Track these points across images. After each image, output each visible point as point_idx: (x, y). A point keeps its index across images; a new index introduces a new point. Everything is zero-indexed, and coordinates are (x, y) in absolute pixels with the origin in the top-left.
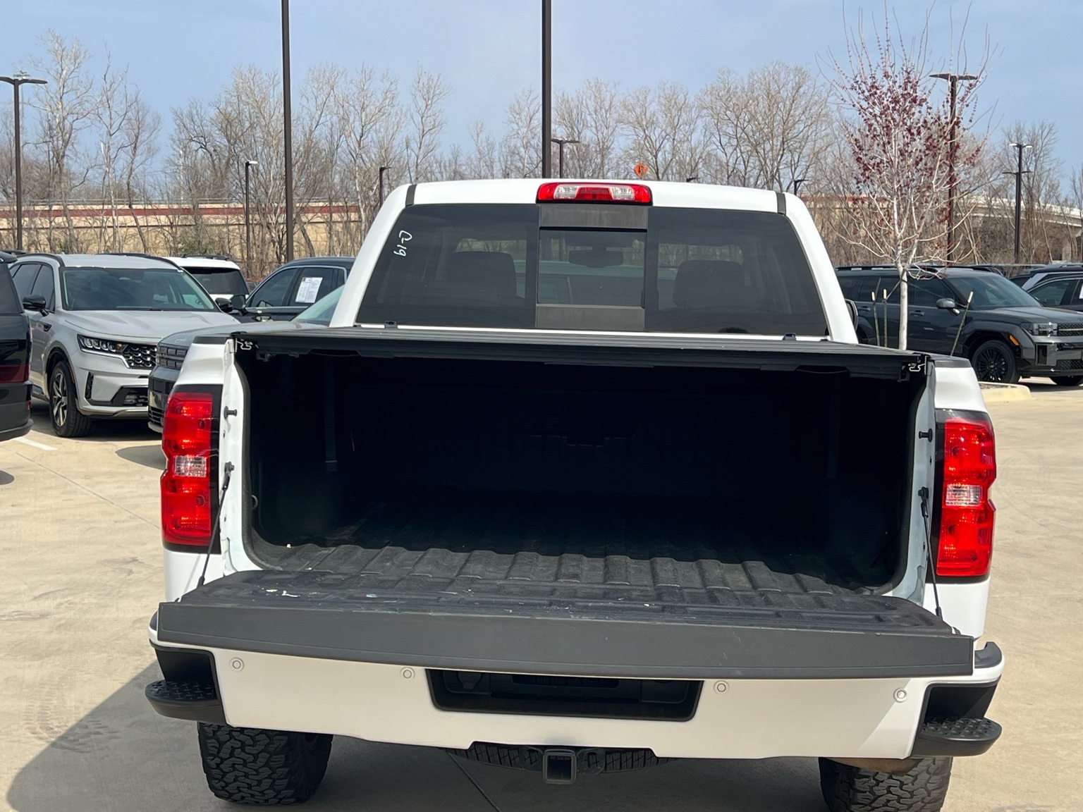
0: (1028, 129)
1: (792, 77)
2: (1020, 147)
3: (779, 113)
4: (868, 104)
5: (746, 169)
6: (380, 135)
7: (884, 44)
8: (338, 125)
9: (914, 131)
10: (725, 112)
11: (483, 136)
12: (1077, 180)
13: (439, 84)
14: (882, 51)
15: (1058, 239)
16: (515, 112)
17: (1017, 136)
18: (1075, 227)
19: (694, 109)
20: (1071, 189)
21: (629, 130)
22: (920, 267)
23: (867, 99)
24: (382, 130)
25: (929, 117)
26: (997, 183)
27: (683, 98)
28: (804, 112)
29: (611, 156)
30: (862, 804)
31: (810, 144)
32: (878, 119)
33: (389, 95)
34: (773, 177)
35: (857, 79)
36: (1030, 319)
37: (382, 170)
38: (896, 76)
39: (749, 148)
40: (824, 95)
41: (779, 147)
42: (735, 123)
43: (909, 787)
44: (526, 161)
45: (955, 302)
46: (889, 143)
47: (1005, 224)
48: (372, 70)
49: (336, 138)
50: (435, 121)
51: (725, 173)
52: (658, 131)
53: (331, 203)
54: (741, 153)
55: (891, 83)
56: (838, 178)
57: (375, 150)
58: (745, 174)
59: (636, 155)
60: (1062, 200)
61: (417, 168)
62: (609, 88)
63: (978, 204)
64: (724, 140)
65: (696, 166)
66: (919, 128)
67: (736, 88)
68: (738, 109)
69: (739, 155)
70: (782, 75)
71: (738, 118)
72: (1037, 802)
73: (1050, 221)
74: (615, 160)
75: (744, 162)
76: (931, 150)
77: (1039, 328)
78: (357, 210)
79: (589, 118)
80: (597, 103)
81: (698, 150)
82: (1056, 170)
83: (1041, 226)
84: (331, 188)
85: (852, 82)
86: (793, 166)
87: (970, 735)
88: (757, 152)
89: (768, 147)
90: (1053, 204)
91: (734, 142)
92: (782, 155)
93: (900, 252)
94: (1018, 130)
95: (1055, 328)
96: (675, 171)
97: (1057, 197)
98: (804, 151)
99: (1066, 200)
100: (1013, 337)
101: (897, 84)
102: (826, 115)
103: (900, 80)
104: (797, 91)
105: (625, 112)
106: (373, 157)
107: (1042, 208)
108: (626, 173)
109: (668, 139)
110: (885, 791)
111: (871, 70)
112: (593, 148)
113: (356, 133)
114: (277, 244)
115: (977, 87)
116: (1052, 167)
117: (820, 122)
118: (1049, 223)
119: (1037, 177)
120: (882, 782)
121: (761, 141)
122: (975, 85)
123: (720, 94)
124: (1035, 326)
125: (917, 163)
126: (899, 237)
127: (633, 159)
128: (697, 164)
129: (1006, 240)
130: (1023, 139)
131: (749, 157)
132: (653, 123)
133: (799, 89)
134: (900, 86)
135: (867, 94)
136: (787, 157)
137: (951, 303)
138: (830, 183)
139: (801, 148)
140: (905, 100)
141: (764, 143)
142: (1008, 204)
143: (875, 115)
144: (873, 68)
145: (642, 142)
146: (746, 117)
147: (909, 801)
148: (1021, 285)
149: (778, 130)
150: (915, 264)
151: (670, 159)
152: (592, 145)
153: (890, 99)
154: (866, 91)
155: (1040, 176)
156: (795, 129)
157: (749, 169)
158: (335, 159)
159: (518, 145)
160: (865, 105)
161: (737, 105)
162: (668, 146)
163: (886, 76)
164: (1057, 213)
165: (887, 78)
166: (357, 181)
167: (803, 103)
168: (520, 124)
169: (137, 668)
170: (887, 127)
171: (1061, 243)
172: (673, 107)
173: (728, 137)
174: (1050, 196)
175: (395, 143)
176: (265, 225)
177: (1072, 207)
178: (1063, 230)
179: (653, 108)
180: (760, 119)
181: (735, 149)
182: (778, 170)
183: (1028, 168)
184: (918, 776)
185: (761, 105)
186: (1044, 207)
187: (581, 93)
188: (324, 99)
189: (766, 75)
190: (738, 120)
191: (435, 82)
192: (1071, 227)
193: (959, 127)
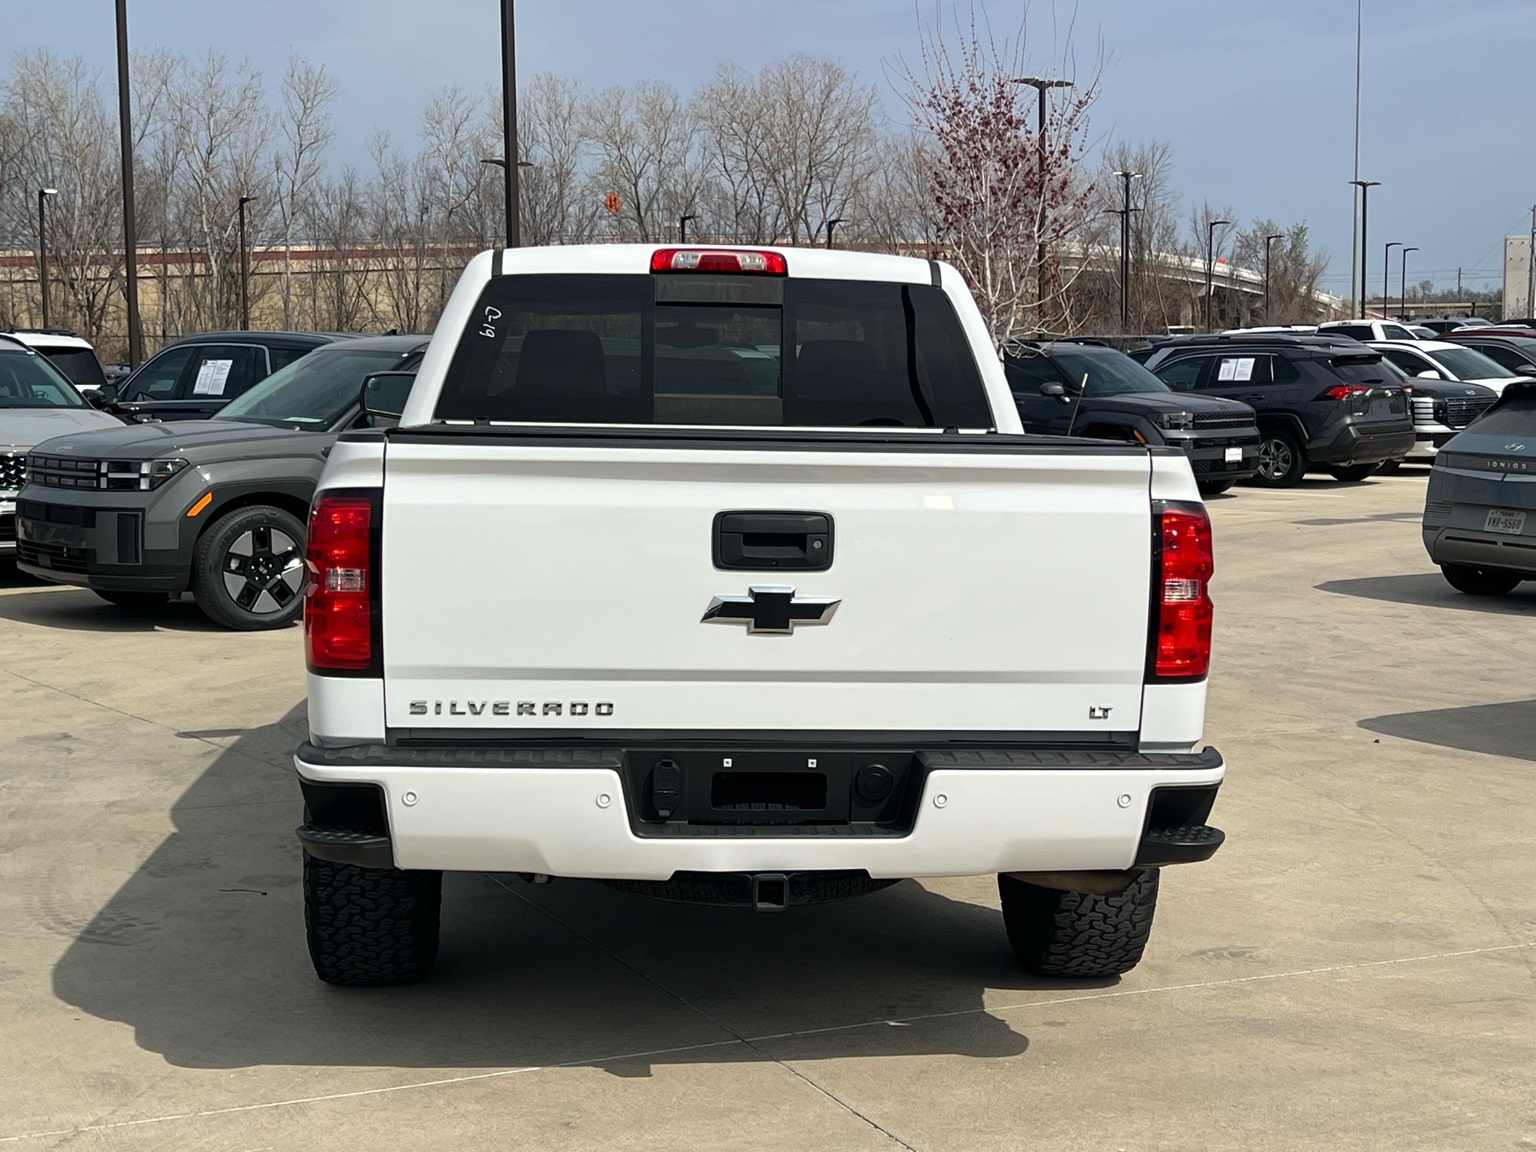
0: (1135, 150)
1: (819, 76)
2: (1126, 176)
3: (804, 126)
4: (951, 126)
5: (761, 203)
6: (236, 152)
7: (970, 47)
8: (173, 136)
9: (1010, 162)
10: (730, 124)
11: (387, 153)
12: (1199, 221)
13: (322, 78)
14: (967, 56)
15: (1176, 300)
16: (433, 119)
17: (1120, 161)
18: (1198, 284)
19: (689, 119)
20: (1190, 233)
21: (597, 148)
22: (1020, 341)
23: (949, 120)
24: (238, 144)
25: (1028, 143)
26: (1095, 225)
27: (671, 103)
28: (837, 127)
29: (573, 185)
30: (1061, 942)
31: (846, 171)
32: (964, 146)
33: (250, 93)
34: (798, 215)
35: (935, 93)
36: (1158, 407)
37: (243, 201)
38: (986, 90)
39: (764, 175)
40: (865, 102)
41: (804, 173)
42: (744, 140)
43: (1113, 920)
44: (451, 189)
45: (1063, 386)
46: (978, 178)
47: (1107, 279)
48: (223, 57)
49: (171, 155)
50: (318, 131)
51: (732, 208)
52: (637, 150)
53: (165, 247)
54: (754, 181)
55: (979, 98)
56: (885, 218)
57: (228, 172)
58: (761, 211)
59: (607, 182)
60: (1180, 247)
61: (292, 199)
62: (567, 87)
63: (1070, 253)
64: (730, 164)
65: (693, 199)
66: (1016, 158)
67: (744, 91)
68: (748, 121)
69: (751, 184)
70: (807, 75)
71: (748, 132)
72: (1238, 944)
73: (1165, 276)
74: (579, 190)
75: (758, 194)
76: (1032, 188)
77: (1171, 419)
78: (205, 259)
79: (540, 129)
80: (551, 108)
81: (694, 177)
82: (1172, 207)
83: (1153, 283)
84: (163, 225)
85: (929, 96)
86: (826, 201)
87: (1195, 839)
88: (775, 181)
89: (789, 174)
90: (1168, 252)
91: (744, 166)
92: (809, 186)
93: (995, 322)
94: (1122, 152)
95: (1191, 419)
96: (661, 206)
97: (1173, 244)
98: (839, 179)
99: (1186, 247)
100: (1138, 431)
101: (988, 101)
102: (868, 130)
103: (991, 96)
104: (827, 96)
105: (592, 122)
106: (226, 182)
107: (1154, 258)
108: (594, 208)
109: (652, 161)
110: (1088, 927)
111: (953, 81)
112: (547, 172)
113: (200, 148)
114: (84, 309)
115: (1088, 104)
116: (1166, 202)
117: (859, 141)
118: (1163, 278)
119: (1147, 217)
120: (1084, 915)
121: (781, 166)
122: (1086, 102)
123: (723, 99)
124: (1166, 417)
125: (1014, 205)
126: (992, 302)
127: (603, 188)
128: (693, 198)
129: (1109, 302)
130: (1128, 165)
131: (765, 187)
132: (630, 138)
133: (829, 93)
134: (991, 104)
135: (948, 112)
136: (816, 187)
137: (1058, 388)
138: (875, 224)
139: (835, 175)
140: (997, 122)
141: (784, 168)
142: (1110, 253)
143: (960, 142)
144: (957, 78)
145: (616, 164)
146: (759, 132)
147: (1112, 937)
148: (1143, 363)
149: (803, 150)
150: (1013, 338)
151: (655, 189)
152: (545, 168)
153: (978, 120)
154: (947, 109)
155: (1152, 214)
156: (825, 148)
157: (765, 204)
158: (169, 186)
159: (440, 166)
160: (947, 128)
161: (746, 114)
162: (651, 170)
163: (973, 89)
164: (1174, 264)
165: (974, 92)
166: (204, 217)
167: (836, 112)
168: (441, 137)
169: (139, 856)
170: (976, 157)
171: (1179, 306)
172: (659, 116)
173: (734, 160)
174: (1164, 242)
175: (260, 162)
176: (67, 281)
177: (1193, 256)
178: (1182, 287)
179: (630, 116)
180: (778, 134)
181: (745, 176)
182: (803, 207)
183: (1136, 205)
184: (1123, 908)
185: (778, 114)
186: (1157, 257)
187: (528, 93)
188: (152, 98)
189: (784, 72)
190: (748, 137)
191: (316, 76)
192: (1192, 283)
193: (1067, 158)
